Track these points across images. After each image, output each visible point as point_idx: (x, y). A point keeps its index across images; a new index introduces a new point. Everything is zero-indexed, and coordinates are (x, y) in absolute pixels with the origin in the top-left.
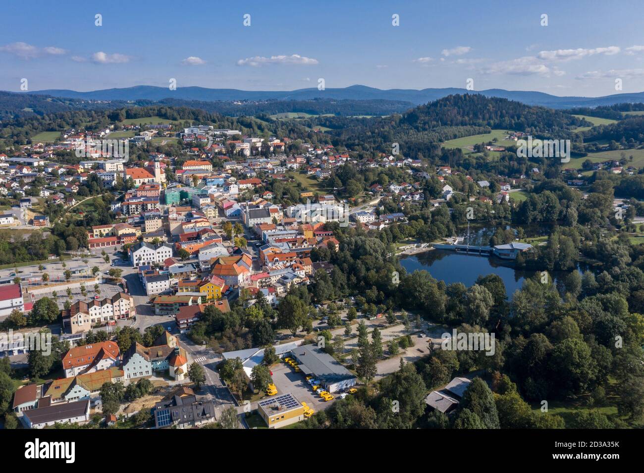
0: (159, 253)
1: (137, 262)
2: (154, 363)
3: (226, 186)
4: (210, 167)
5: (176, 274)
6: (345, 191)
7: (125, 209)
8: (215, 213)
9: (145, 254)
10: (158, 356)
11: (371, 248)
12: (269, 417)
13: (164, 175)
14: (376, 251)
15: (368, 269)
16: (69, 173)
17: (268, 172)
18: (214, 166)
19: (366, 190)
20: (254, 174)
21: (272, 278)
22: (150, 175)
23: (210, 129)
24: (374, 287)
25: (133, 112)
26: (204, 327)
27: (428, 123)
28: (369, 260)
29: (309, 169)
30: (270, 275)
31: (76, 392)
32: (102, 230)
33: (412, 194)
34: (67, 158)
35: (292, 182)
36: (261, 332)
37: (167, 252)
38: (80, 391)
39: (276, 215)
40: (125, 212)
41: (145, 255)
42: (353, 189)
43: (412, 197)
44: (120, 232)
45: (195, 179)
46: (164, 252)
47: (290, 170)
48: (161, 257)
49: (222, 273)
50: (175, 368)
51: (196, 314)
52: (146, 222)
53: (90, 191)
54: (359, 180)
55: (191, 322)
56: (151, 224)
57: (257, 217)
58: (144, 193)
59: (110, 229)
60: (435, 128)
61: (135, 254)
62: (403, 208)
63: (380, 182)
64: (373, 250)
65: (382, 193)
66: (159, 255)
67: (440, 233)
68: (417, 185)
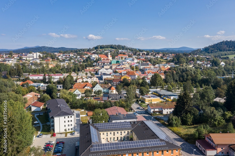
0: (108, 71)
1: (100, 73)
2: (104, 89)
3: (133, 60)
4: (128, 57)
5: (113, 76)
6: (178, 62)
7: (97, 64)
8: (128, 66)
9: (103, 71)
10: (105, 87)
11: (189, 69)
12: (146, 99)
13: (111, 58)
14: (192, 71)
15: (187, 76)
16: (81, 57)
17: (148, 58)
19: (186, 63)
20: (143, 58)
21: (148, 76)
22: (107, 57)
23: (128, 51)
24: (190, 80)
25: (102, 46)
26: (122, 84)
27: (214, 51)
28: (188, 73)
29: (164, 57)
30: (148, 75)
31: (76, 92)
32: (90, 68)
33: (207, 65)
34: (80, 54)
35: (157, 60)
36: (144, 84)
38: (78, 92)
39: (151, 66)
40: (97, 65)
42: (181, 61)
43: (207, 66)
44: (95, 68)
45: (122, 58)
46: (110, 71)
47: (157, 58)
48: (108, 73)
49: (130, 74)
50: (111, 91)
51: (119, 81)
52: (104, 66)
53: (87, 62)
54: (185, 58)
55: (118, 84)
56: (106, 67)
57: (144, 66)
58: (104, 61)
59: (92, 68)
60: (216, 52)
61: (100, 71)
62: (202, 68)
63: (193, 60)
64: (190, 70)
65: (193, 64)
66: (108, 72)
67: (219, 73)
68: (209, 62)
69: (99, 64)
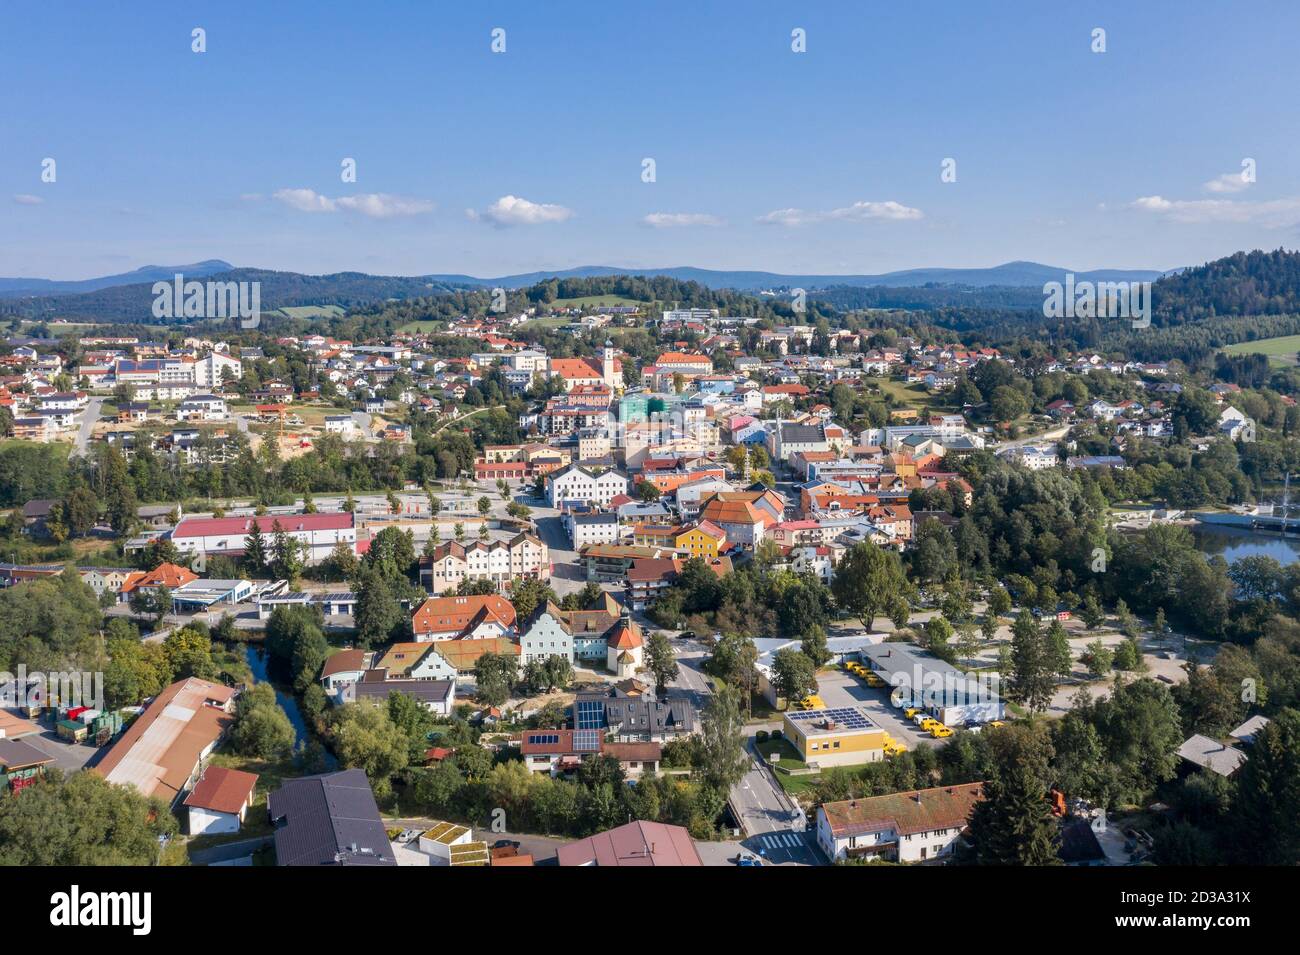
0: (601, 485)
1: (559, 499)
2: (579, 641)
3: (739, 395)
4: (709, 367)
5: (631, 518)
6: (987, 411)
7: (544, 424)
8: (713, 436)
9: (576, 484)
10: (586, 629)
11: (1046, 489)
12: (808, 738)
13: (619, 376)
14: (1060, 498)
15: (1038, 531)
16: (452, 370)
17: (824, 377)
18: (716, 367)
19: (1034, 411)
20: (796, 379)
21: (823, 531)
22: (593, 372)
23: (711, 316)
24: (1053, 563)
25: (571, 287)
26: (680, 597)
27: (1183, 309)
28: (1041, 512)
29: (911, 372)
30: (821, 524)
31: (431, 667)
32: (501, 452)
33: (1145, 423)
34: (449, 347)
35: (873, 393)
36: (796, 606)
37: (618, 485)
38: (438, 667)
39: (838, 442)
40: (544, 429)
41: (576, 487)
42: (1006, 405)
43: (1145, 430)
44: (533, 455)
45: (678, 380)
46: (611, 485)
47: (869, 375)
48: (604, 493)
49: (723, 516)
50: (619, 652)
51: (665, 575)
52: (581, 441)
53: (486, 398)
54: (1023, 388)
55: (654, 589)
56: (590, 446)
57: (797, 440)
58: (581, 400)
59: (515, 451)
61: (557, 482)
62: (1121, 449)
63: (1069, 394)
64: (1052, 493)
65: (1072, 418)
66: (601, 489)
67: (1213, 490)
68: (1156, 407)
69: (550, 423)
